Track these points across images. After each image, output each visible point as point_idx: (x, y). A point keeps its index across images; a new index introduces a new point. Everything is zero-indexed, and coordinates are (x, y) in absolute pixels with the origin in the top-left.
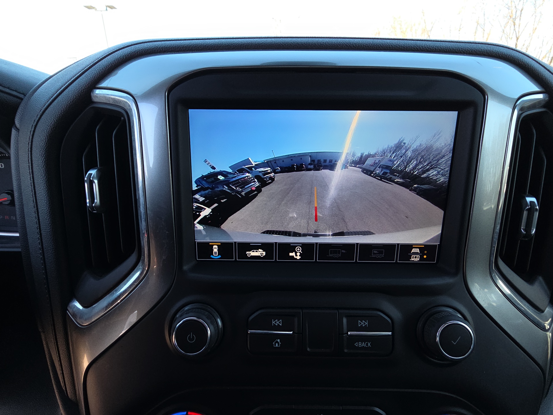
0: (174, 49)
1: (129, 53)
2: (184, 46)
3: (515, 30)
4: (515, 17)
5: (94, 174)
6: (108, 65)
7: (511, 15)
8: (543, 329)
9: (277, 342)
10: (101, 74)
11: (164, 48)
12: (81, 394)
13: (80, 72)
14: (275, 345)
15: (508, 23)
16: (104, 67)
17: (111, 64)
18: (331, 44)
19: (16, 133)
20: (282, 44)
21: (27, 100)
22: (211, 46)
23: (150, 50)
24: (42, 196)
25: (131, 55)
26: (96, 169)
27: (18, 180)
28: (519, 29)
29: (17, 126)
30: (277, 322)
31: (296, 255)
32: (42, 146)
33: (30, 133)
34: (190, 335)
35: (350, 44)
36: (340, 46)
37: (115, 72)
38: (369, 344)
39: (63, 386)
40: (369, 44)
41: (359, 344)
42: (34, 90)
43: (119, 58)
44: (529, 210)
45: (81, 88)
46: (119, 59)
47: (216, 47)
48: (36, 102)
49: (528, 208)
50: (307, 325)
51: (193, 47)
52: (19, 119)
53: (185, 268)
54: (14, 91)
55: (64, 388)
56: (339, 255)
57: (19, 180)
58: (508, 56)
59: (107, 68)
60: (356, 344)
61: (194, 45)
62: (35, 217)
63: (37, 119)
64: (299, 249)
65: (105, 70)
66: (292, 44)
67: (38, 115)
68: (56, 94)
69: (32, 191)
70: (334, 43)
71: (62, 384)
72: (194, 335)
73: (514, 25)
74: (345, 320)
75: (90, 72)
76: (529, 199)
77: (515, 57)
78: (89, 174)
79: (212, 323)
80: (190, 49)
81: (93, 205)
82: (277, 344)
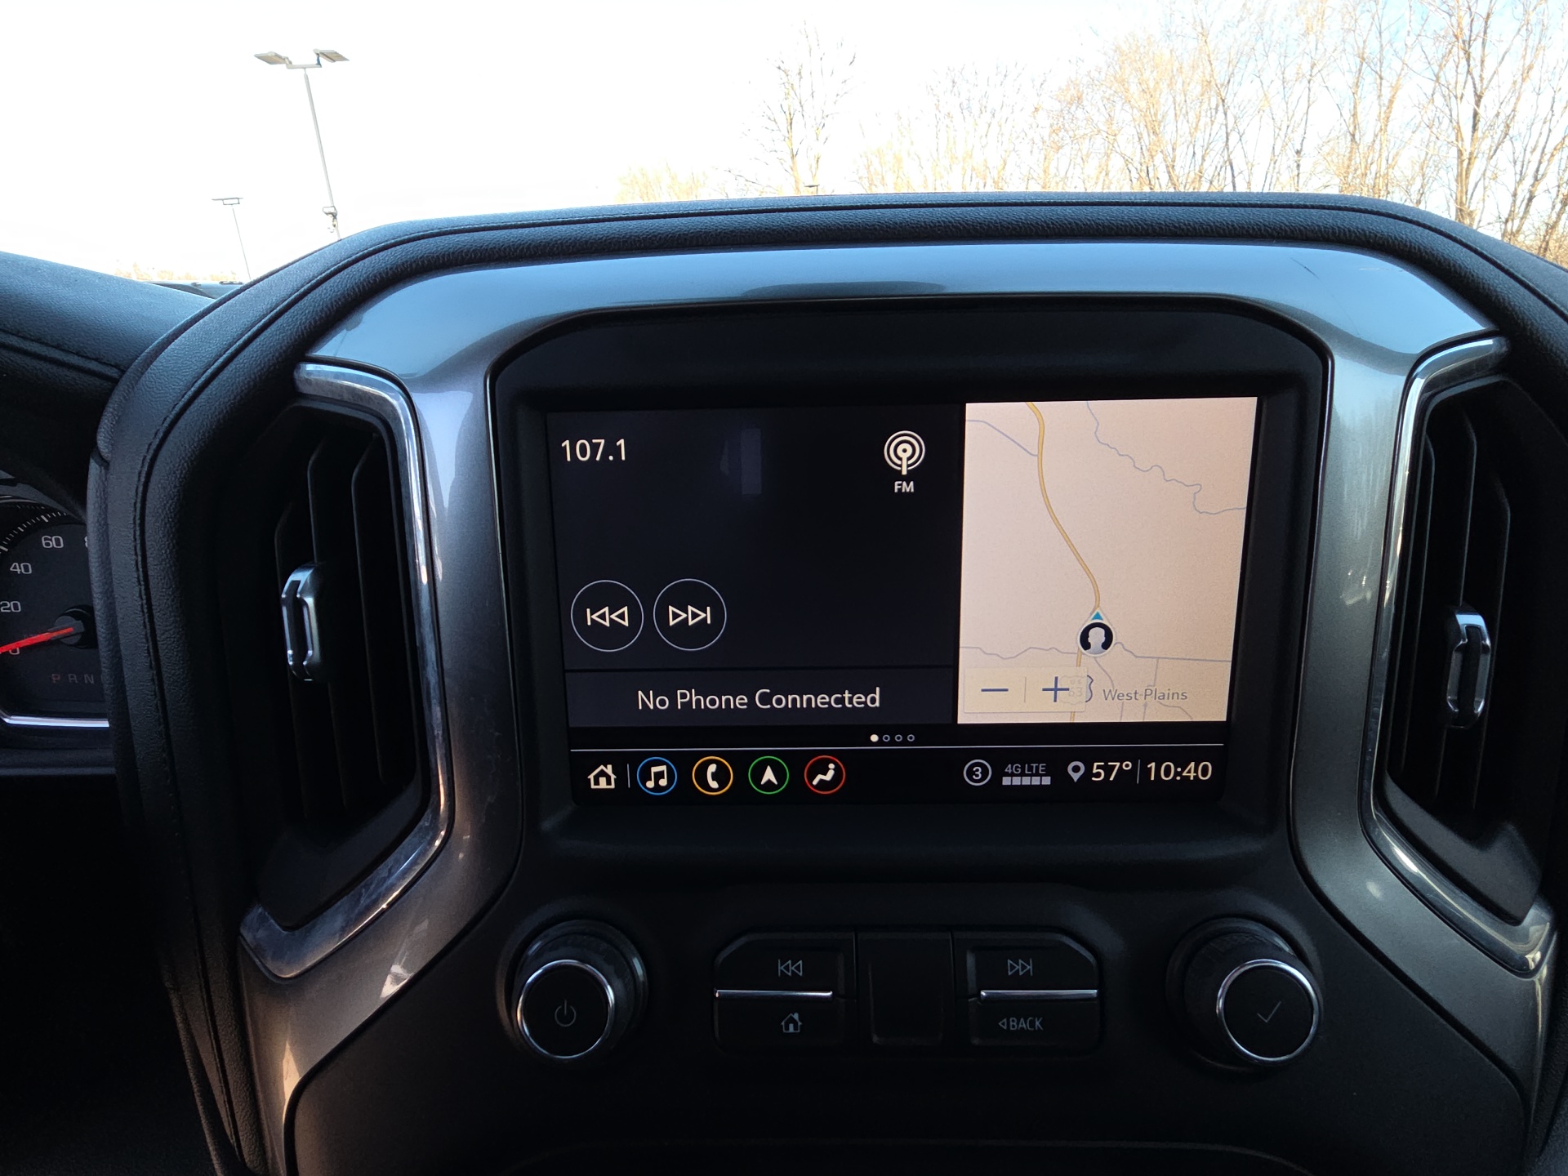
0: (505, 253)
1: (389, 266)
2: (530, 244)
3: (1469, 72)
4: (1470, 37)
5: (306, 581)
6: (335, 301)
7: (1457, 32)
8: (1521, 968)
9: (792, 1020)
10: (319, 322)
11: (479, 250)
12: (278, 1160)
13: (265, 316)
14: (787, 1029)
15: (1451, 55)
16: (327, 306)
17: (344, 297)
18: (917, 227)
19: (101, 472)
20: (785, 232)
21: (128, 386)
22: (601, 242)
23: (444, 258)
24: (172, 640)
25: (394, 272)
26: (308, 568)
27: (106, 593)
28: (1482, 70)
29: (102, 454)
30: (793, 967)
32: (171, 512)
33: (139, 477)
34: (563, 1007)
35: (966, 224)
36: (939, 230)
37: (354, 318)
38: (1037, 1023)
39: (231, 1136)
40: (1017, 221)
41: (1011, 1023)
42: (145, 360)
43: (364, 280)
44: (1464, 649)
45: (269, 360)
46: (363, 285)
47: (615, 245)
48: (152, 396)
49: (1461, 643)
50: (870, 974)
51: (553, 246)
52: (107, 435)
53: (547, 825)
54: (93, 362)
55: (233, 1141)
57: (109, 593)
58: (1391, 241)
59: (335, 308)
60: (1003, 1024)
61: (556, 241)
62: (153, 693)
63: (157, 441)
65: (328, 313)
66: (814, 229)
67: (158, 430)
68: (204, 376)
69: (145, 627)
70: (923, 224)
71: (228, 1130)
72: (572, 1007)
73: (1468, 60)
74: (970, 960)
75: (290, 320)
76: (1465, 620)
77: (1410, 242)
78: (293, 582)
79: (620, 974)
80: (547, 251)
81: (305, 663)
82: (791, 1026)
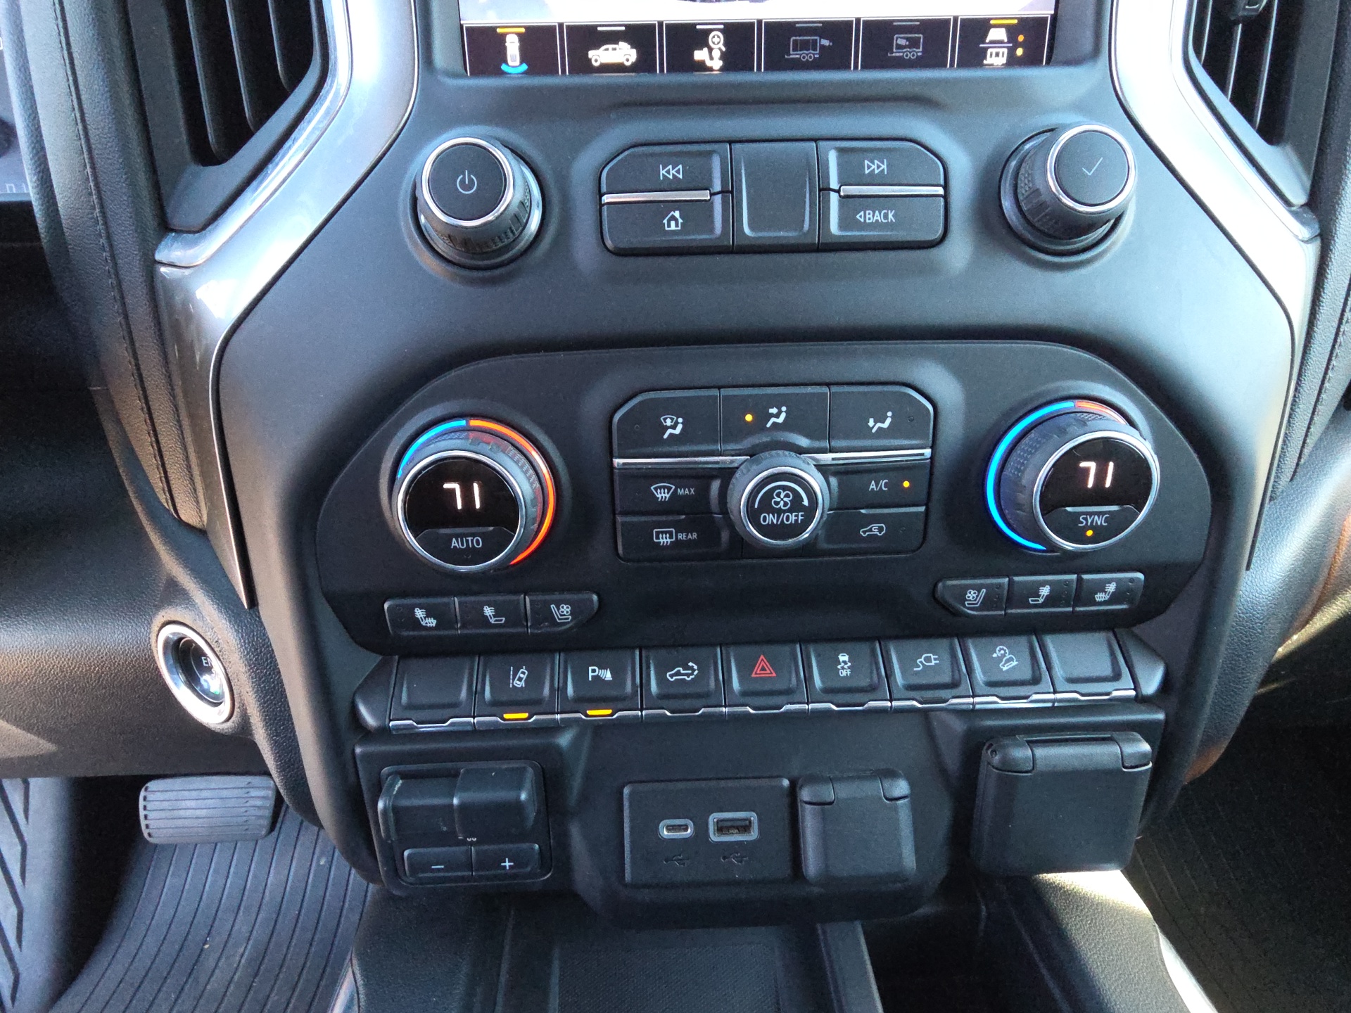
9: (673, 218)
14: (669, 226)
30: (670, 172)
31: (712, 58)
34: (464, 178)
38: (890, 216)
41: (868, 216)
56: (814, 54)
60: (861, 217)
64: (717, 41)
72: (472, 176)
74: (833, 159)
82: (673, 223)
